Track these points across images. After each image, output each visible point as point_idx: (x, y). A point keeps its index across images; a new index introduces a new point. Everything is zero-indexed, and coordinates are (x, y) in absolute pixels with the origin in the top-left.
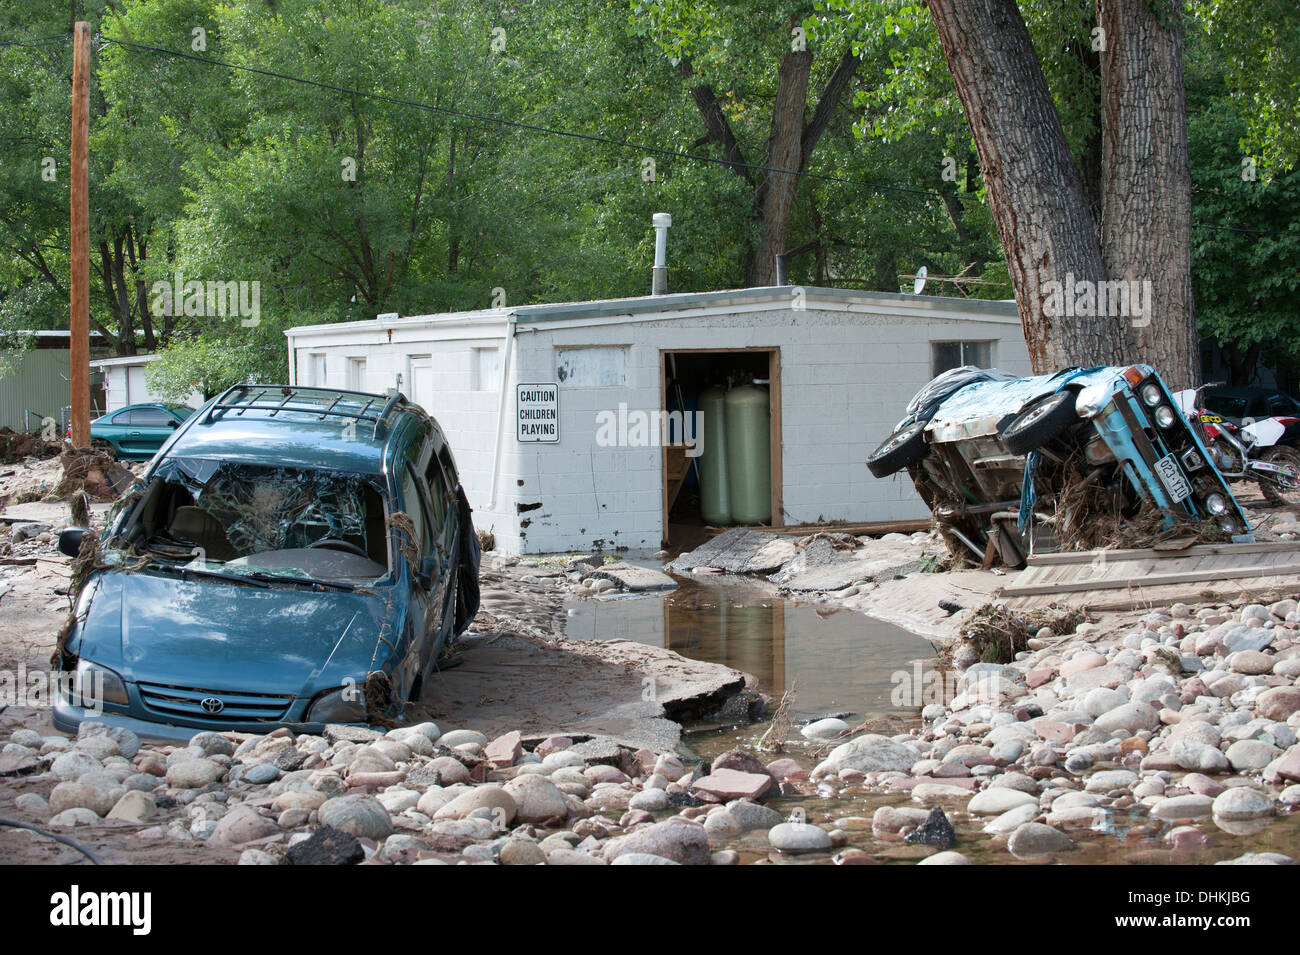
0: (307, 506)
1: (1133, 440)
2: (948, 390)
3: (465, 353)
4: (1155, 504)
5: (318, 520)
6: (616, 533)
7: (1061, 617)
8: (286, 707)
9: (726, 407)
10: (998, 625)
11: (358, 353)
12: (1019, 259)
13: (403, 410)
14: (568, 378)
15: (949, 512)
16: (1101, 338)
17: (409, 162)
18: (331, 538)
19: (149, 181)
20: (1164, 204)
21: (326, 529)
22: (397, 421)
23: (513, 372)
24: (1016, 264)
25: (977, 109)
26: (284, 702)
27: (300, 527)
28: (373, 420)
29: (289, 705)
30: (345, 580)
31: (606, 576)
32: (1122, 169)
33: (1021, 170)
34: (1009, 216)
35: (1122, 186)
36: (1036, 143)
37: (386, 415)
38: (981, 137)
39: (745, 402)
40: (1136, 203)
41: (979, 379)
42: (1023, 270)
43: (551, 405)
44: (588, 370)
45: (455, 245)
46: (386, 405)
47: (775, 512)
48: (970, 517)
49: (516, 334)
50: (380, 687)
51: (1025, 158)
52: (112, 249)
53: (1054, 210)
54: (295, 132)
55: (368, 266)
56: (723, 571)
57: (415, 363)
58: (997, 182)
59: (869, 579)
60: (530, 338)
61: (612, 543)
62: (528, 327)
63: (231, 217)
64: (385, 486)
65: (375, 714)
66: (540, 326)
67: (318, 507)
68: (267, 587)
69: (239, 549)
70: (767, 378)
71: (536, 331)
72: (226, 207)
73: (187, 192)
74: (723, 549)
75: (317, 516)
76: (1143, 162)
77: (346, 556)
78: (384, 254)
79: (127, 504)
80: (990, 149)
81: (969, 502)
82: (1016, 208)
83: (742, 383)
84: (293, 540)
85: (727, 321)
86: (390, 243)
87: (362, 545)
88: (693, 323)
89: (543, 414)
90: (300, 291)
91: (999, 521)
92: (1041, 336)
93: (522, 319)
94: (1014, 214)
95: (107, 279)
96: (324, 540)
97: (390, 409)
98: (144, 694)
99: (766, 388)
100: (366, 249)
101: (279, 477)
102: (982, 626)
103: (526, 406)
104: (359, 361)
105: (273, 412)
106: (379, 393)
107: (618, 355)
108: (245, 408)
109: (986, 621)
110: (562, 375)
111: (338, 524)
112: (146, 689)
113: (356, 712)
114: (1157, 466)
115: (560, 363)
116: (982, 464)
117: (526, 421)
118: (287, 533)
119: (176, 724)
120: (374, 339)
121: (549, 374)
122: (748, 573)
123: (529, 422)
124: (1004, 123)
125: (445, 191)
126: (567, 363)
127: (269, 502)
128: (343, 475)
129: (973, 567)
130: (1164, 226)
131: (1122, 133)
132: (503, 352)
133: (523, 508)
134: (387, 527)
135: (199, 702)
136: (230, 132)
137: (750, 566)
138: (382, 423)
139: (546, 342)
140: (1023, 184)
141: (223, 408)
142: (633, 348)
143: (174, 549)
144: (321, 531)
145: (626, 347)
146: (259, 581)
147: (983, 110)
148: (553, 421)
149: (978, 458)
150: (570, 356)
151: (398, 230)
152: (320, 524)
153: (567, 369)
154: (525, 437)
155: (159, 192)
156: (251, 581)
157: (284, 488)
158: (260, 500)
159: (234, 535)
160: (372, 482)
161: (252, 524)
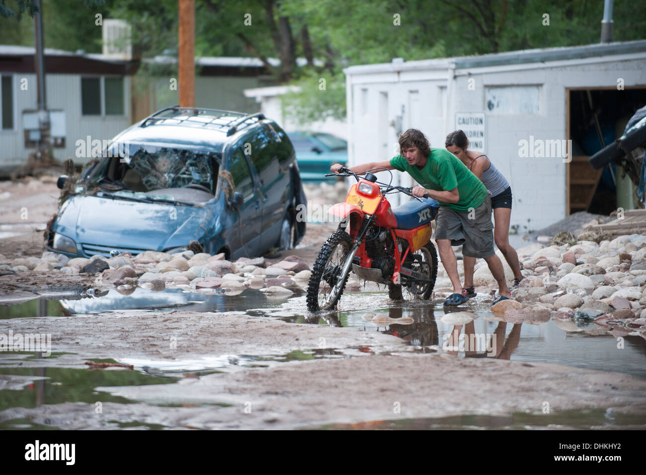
0: (182, 168)
5: (188, 175)
6: (529, 220)
14: (495, 109)
18: (193, 183)
21: (192, 178)
27: (179, 178)
43: (481, 128)
49: (455, 77)
50: (196, 248)
60: (466, 79)
61: (525, 227)
62: (464, 72)
66: (473, 71)
67: (188, 168)
69: (149, 188)
71: (470, 75)
75: (188, 173)
77: (198, 192)
84: (175, 184)
87: (209, 188)
88: (592, 67)
89: (475, 133)
93: (459, 66)
96: (191, 184)
98: (84, 249)
101: (170, 153)
107: (534, 91)
110: (490, 106)
112: (85, 246)
115: (489, 97)
118: (173, 180)
121: (481, 105)
126: (494, 98)
127: (164, 165)
128: (201, 153)
132: (448, 90)
134: (218, 178)
135: (109, 252)
139: (478, 83)
142: (545, 87)
143: (111, 186)
145: (539, 85)
148: (482, 139)
150: (497, 92)
153: (495, 102)
156: (145, 201)
157: (172, 158)
158: (160, 164)
159: (147, 182)
160: (215, 156)
161: (156, 176)
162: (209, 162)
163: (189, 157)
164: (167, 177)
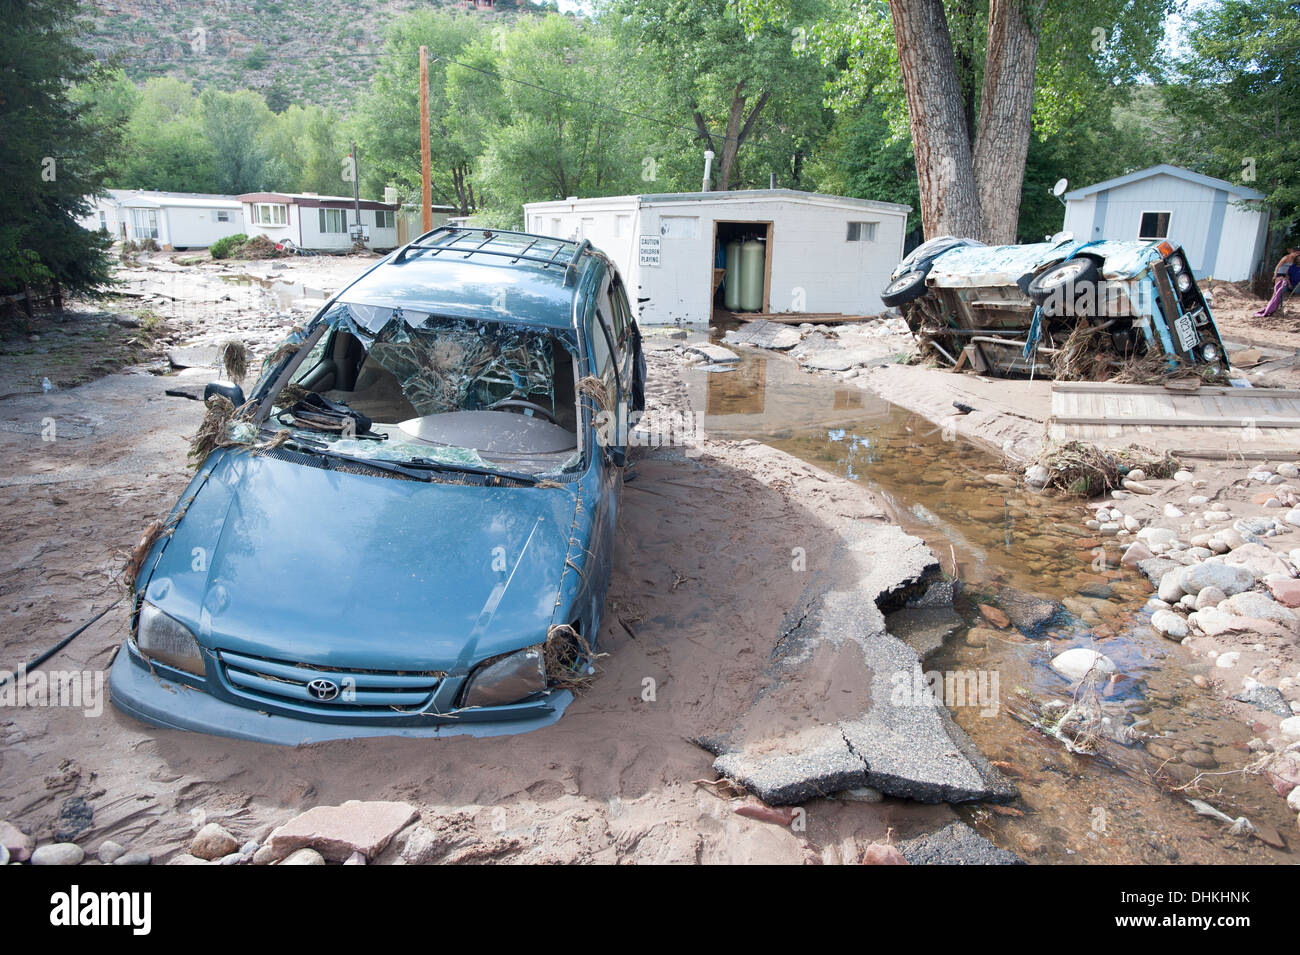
0: (490, 361)
1: (1158, 300)
2: (938, 251)
3: (611, 217)
4: (1162, 351)
5: (502, 377)
6: (687, 315)
7: (1154, 462)
8: (433, 688)
9: (741, 251)
10: (1089, 462)
11: (557, 216)
12: (928, 175)
13: (590, 255)
14: (666, 233)
15: (933, 331)
16: (970, 222)
17: (580, 136)
18: (515, 398)
19: (469, 141)
20: (1014, 145)
21: (512, 387)
22: (586, 265)
23: (638, 228)
24: (925, 178)
25: (915, 83)
26: (431, 680)
27: (480, 384)
28: (564, 266)
29: (437, 685)
30: (523, 468)
31: (697, 352)
32: (993, 124)
33: (937, 122)
34: (926, 149)
35: (991, 134)
36: (948, 105)
37: (576, 261)
38: (914, 101)
39: (752, 249)
40: (998, 143)
41: (960, 245)
42: (930, 182)
43: (657, 247)
44: (676, 229)
45: (599, 174)
46: (576, 249)
47: (765, 306)
48: (950, 337)
49: (640, 209)
50: (565, 643)
51: (941, 114)
52: (457, 172)
53: (954, 146)
54: (531, 120)
55: (563, 182)
56: (757, 346)
57: (585, 222)
58: (921, 129)
59: (862, 365)
60: (648, 210)
61: (685, 320)
62: (647, 205)
63: (504, 156)
64: (574, 343)
65: (558, 675)
66: (653, 204)
67: (501, 363)
68: (428, 480)
69: (417, 408)
70: (765, 236)
71: (651, 207)
72: (501, 151)
73: (483, 143)
74: (755, 332)
75: (501, 373)
76: (1007, 119)
78: (570, 178)
79: (278, 358)
80: (919, 108)
81: (950, 326)
82: (931, 144)
83: (751, 239)
84: (474, 400)
85: (749, 206)
86: (573, 171)
87: (549, 409)
88: (731, 206)
89: (653, 251)
90: (533, 191)
91: (977, 343)
92: (935, 220)
93: (645, 200)
94: (929, 149)
95: (455, 184)
96: (507, 401)
97: (580, 254)
98: (224, 665)
99: (764, 243)
100: (562, 175)
101: (460, 329)
102: (1074, 462)
103: (645, 247)
104: (558, 221)
105: (467, 254)
106: (566, 238)
107: (692, 221)
108: (441, 249)
109: (1077, 457)
110: (663, 231)
111: (523, 382)
113: (530, 683)
114: (1177, 323)
115: (662, 225)
116: (981, 306)
117: (644, 255)
118: (468, 390)
119: (272, 711)
120: (565, 210)
121: (657, 231)
122: (772, 349)
123: (646, 256)
124: (931, 92)
125: (596, 151)
126: (666, 225)
127: (448, 356)
128: (529, 329)
129: (944, 367)
130: (1013, 158)
131: (996, 101)
132: (633, 218)
133: (641, 300)
134: (577, 393)
135: (304, 683)
136: (505, 119)
137: (772, 345)
138: (572, 268)
139: (657, 213)
140: (937, 130)
141: (419, 248)
142: (700, 218)
143: (324, 418)
144: (504, 390)
145: (697, 217)
146: (417, 471)
147: (919, 84)
148: (658, 256)
149: (976, 300)
150: (668, 221)
151: (576, 166)
152: (503, 382)
153: (666, 228)
154: (642, 263)
155: (473, 145)
156: (408, 471)
157: (465, 341)
158: (438, 353)
159: (413, 390)
160: (561, 338)
161: (429, 379)
162: (546, 349)
163: (503, 340)
164: (456, 384)
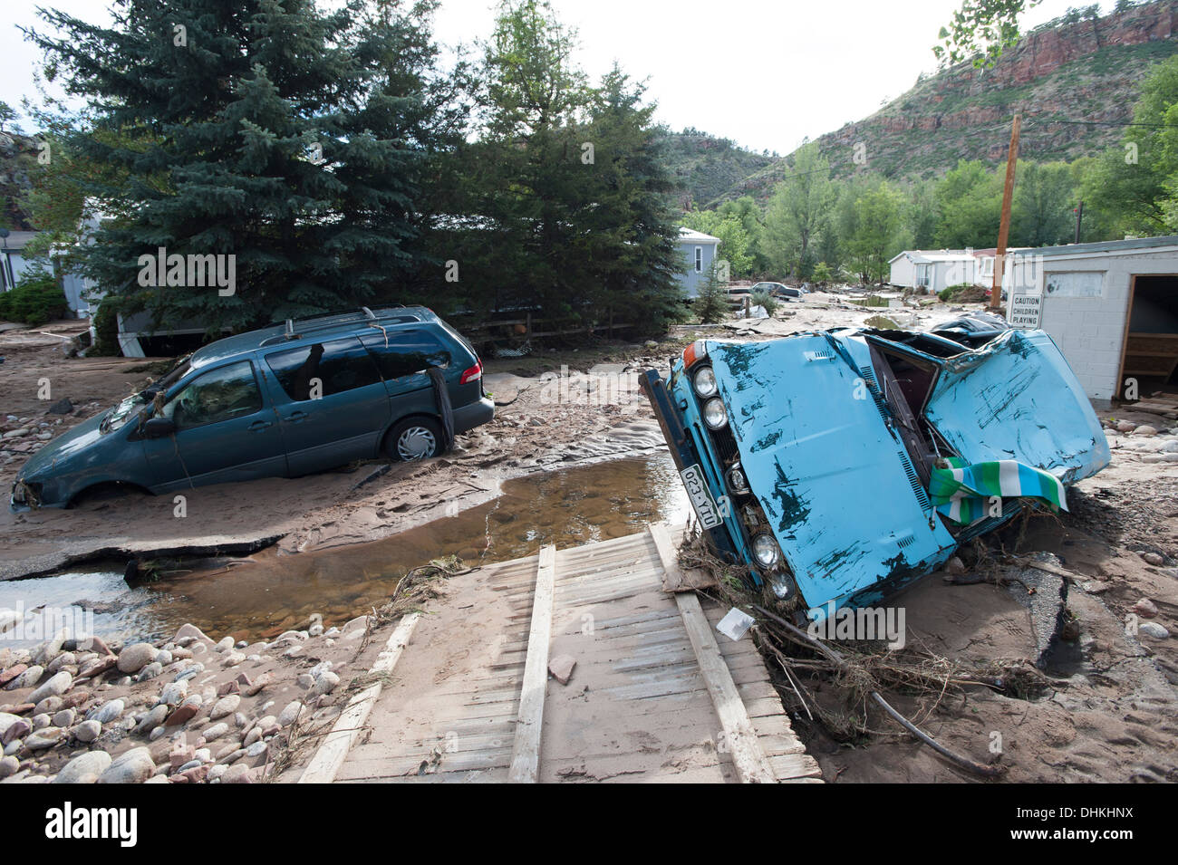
14: (1055, 291)
43: (1037, 307)
44: (1071, 286)
89: (1030, 312)
103: (1019, 306)
107: (1097, 279)
110: (1050, 288)
115: (1049, 281)
117: (1017, 315)
123: (1019, 316)
126: (1055, 282)
142: (1108, 274)
145: (1103, 272)
148: (1037, 316)
150: (1058, 277)
153: (1055, 286)
